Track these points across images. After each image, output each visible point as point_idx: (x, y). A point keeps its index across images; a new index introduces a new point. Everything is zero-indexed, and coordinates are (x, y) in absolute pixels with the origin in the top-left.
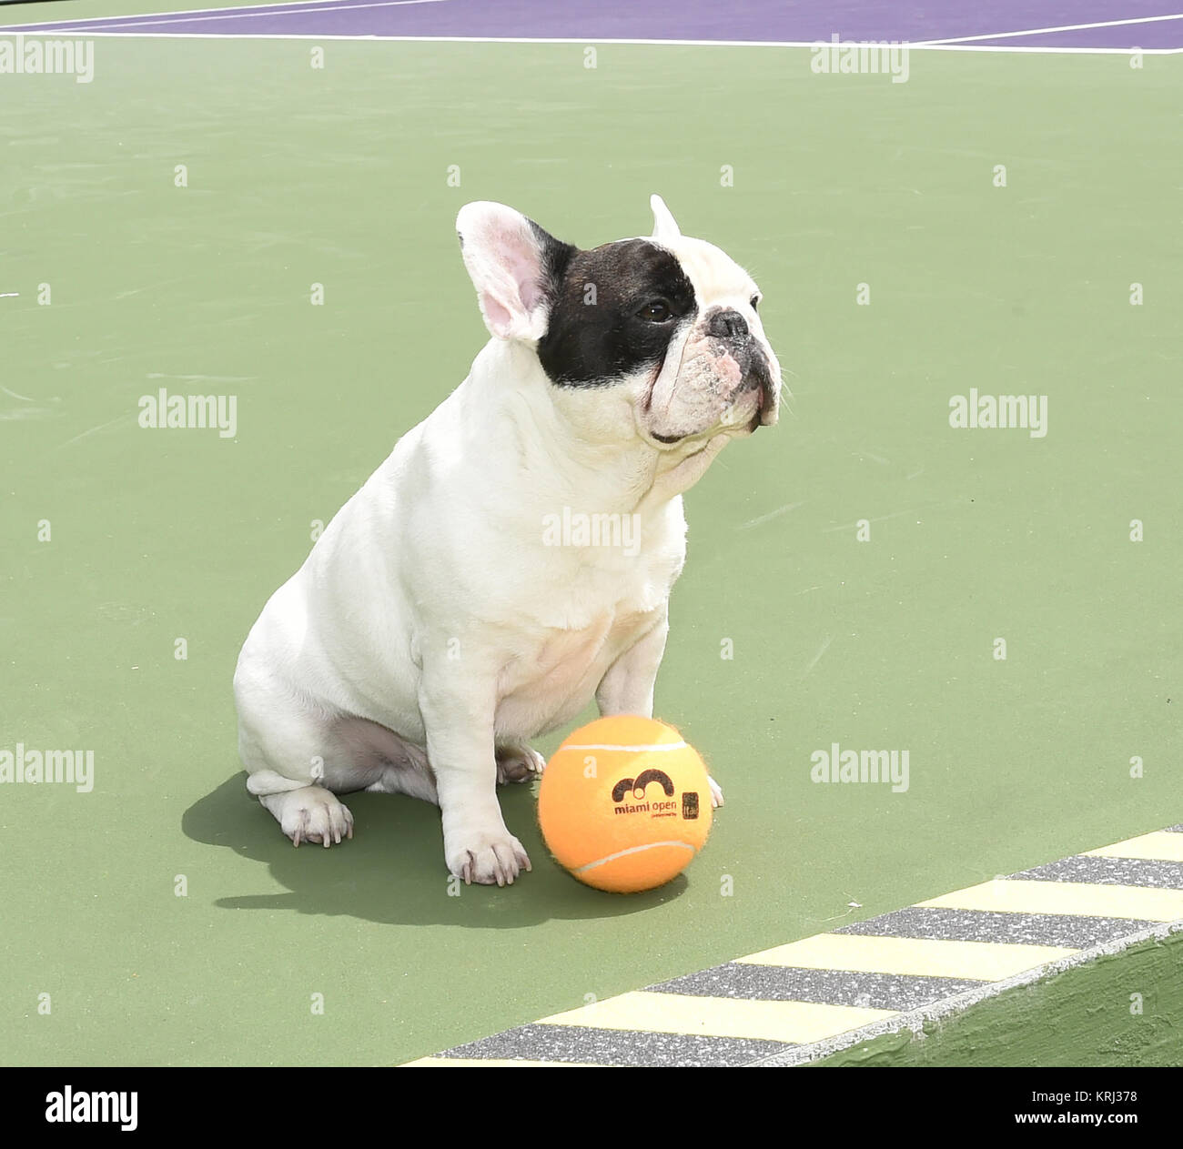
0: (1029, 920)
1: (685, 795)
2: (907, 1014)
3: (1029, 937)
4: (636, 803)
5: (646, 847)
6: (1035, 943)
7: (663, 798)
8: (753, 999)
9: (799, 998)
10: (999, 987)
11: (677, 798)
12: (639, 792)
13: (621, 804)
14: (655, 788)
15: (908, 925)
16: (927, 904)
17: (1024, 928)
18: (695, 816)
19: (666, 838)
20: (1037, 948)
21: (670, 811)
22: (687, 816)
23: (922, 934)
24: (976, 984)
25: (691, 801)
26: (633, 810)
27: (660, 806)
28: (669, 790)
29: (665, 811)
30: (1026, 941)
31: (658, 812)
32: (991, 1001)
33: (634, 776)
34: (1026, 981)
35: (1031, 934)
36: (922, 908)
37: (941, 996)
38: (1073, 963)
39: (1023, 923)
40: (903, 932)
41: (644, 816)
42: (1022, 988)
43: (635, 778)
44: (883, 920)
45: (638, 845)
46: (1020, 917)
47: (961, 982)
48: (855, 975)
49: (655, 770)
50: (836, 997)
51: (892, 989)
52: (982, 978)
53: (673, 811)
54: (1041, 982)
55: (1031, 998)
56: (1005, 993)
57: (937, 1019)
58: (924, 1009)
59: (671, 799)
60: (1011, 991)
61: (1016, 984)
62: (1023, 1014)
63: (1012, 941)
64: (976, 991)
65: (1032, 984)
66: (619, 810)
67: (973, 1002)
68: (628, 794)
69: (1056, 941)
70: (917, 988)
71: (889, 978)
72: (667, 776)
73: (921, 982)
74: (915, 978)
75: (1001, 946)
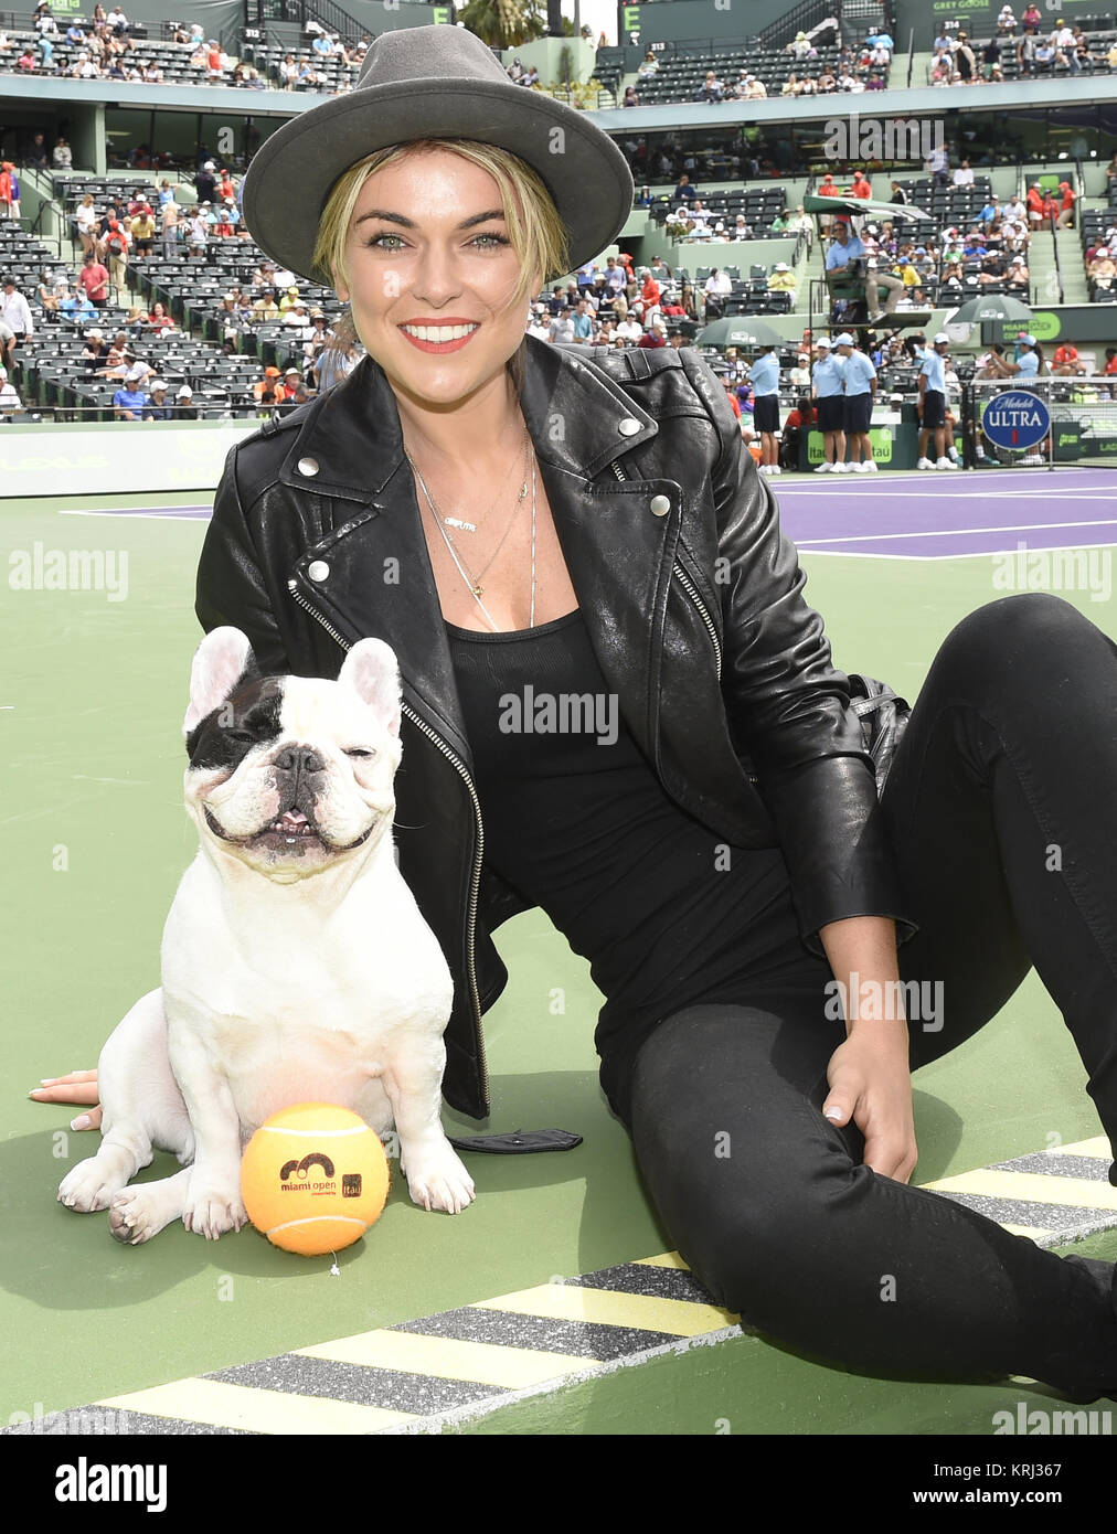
0: (566, 1327)
1: (345, 1177)
2: (428, 1418)
3: (561, 1345)
4: (299, 1182)
5: (308, 1220)
6: (563, 1351)
7: (324, 1179)
8: (295, 1393)
9: (334, 1395)
10: (519, 1395)
11: (338, 1179)
12: (302, 1172)
13: (287, 1182)
14: (317, 1171)
15: (457, 1324)
16: (481, 1305)
17: (559, 1335)
18: (356, 1195)
19: (327, 1213)
20: (565, 1357)
21: (330, 1190)
22: (347, 1195)
23: (467, 1335)
24: (499, 1391)
25: (353, 1184)
26: (297, 1188)
27: (320, 1186)
28: (330, 1171)
29: (325, 1190)
30: (557, 1350)
31: (317, 1191)
32: (511, 1407)
33: (300, 1158)
34: (546, 1390)
35: (564, 1342)
36: (475, 1309)
37: (463, 1401)
38: (594, 1374)
39: (559, 1331)
40: (451, 1333)
41: (306, 1194)
42: (542, 1396)
43: (300, 1161)
44: (435, 1319)
45: (301, 1218)
46: (560, 1323)
47: (485, 1388)
48: (393, 1374)
49: (318, 1154)
50: (369, 1396)
51: (422, 1391)
52: (505, 1385)
53: (333, 1190)
54: (561, 1390)
55: (551, 1405)
56: (524, 1401)
57: (457, 1424)
58: (444, 1414)
59: (330, 1180)
60: (531, 1398)
61: (536, 1393)
62: (542, 1419)
63: (545, 1349)
64: (498, 1397)
65: (552, 1393)
66: (284, 1187)
67: (493, 1409)
68: (293, 1174)
69: (583, 1351)
70: (444, 1392)
71: (422, 1379)
72: (329, 1160)
73: (450, 1386)
74: (445, 1381)
75: (533, 1353)
